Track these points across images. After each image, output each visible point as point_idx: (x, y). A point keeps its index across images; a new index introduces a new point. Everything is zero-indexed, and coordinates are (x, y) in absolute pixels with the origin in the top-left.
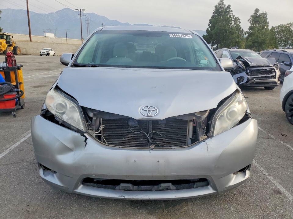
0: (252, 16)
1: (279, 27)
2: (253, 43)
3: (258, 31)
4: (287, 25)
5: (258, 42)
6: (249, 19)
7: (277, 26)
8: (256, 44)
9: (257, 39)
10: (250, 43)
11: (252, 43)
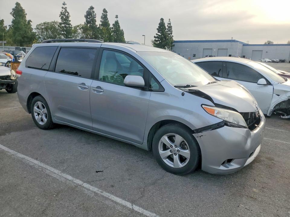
0: (13, 9)
1: (44, 23)
2: (23, 38)
3: (24, 26)
4: (52, 23)
5: (27, 37)
6: (11, 12)
7: (43, 23)
8: (26, 39)
9: (26, 34)
10: (19, 38)
11: (21, 38)
